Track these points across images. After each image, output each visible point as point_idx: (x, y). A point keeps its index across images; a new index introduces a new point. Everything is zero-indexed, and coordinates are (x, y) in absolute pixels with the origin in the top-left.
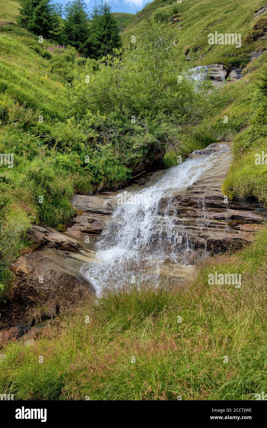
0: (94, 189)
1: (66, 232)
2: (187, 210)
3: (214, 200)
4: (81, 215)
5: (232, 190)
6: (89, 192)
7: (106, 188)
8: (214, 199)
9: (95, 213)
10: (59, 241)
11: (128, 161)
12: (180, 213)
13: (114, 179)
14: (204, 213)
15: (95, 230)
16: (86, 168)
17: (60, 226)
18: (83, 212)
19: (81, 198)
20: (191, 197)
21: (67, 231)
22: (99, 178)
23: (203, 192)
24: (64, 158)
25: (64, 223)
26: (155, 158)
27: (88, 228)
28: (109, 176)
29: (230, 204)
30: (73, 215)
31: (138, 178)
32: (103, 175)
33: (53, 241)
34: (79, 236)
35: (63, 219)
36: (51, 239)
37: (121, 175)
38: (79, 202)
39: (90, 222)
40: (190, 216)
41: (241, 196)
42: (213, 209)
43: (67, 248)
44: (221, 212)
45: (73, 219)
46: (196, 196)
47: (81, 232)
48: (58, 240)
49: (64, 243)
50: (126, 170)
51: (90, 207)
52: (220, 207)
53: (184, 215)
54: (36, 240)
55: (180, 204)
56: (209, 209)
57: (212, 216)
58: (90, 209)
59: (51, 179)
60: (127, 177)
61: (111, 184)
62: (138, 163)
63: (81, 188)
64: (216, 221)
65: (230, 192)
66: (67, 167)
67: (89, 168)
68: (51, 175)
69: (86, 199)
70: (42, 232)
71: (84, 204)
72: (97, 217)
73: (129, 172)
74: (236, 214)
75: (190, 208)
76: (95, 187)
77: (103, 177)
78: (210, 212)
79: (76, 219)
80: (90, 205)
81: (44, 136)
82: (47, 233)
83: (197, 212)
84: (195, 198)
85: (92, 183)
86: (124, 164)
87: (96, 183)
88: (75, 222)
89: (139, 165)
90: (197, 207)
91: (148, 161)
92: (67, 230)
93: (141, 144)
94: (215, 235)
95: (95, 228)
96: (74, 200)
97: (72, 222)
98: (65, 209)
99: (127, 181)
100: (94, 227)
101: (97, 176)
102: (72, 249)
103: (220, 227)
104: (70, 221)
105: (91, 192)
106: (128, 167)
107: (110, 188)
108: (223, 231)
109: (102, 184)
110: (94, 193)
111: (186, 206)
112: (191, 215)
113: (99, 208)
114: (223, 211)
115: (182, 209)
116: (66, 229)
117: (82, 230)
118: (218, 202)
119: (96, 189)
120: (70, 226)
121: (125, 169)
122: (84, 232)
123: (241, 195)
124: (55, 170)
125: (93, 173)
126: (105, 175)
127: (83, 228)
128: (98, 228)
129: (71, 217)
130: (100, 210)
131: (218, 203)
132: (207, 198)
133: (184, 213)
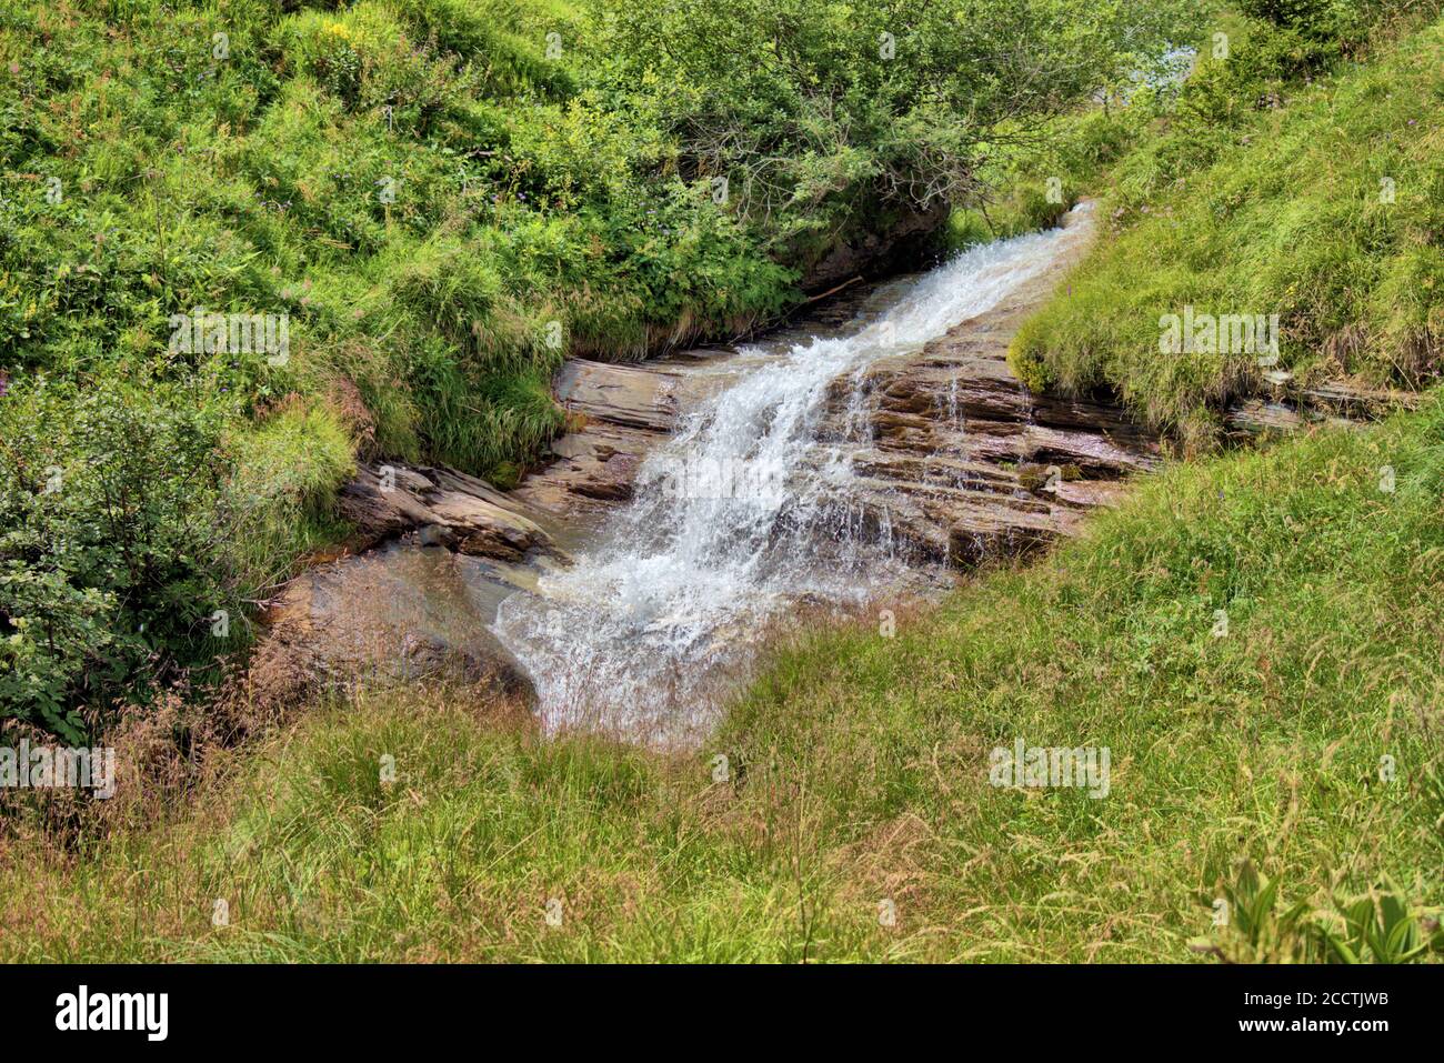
0: (655, 339)
1: (519, 491)
2: (904, 424)
3: (989, 394)
4: (580, 431)
5: (1039, 359)
6: (635, 351)
7: (703, 336)
8: (987, 390)
9: (625, 425)
10: (467, 524)
11: (787, 241)
12: (882, 431)
13: (729, 304)
14: (955, 438)
15: (612, 487)
16: (626, 265)
17: (506, 468)
18: (589, 421)
19: (589, 373)
20: (921, 377)
21: (525, 487)
22: (672, 302)
23: (958, 364)
24: (549, 231)
25: (518, 461)
26: (902, 231)
27: (591, 479)
28: (710, 294)
29: (1037, 407)
30: (552, 433)
31: (827, 303)
32: (685, 291)
33: (446, 522)
34: (560, 505)
35: (517, 447)
36: (442, 516)
37: (754, 292)
38: (580, 388)
39: (601, 459)
40: (912, 447)
41: (1067, 382)
42: (982, 422)
43: (490, 547)
44: (1006, 434)
45: (553, 445)
46: (935, 375)
47: (570, 490)
48: (463, 520)
49: (484, 532)
50: (773, 274)
51: (612, 403)
52: (1004, 419)
53: (894, 442)
54: (367, 520)
55: (884, 404)
56: (972, 422)
57: (977, 447)
58: (610, 412)
59: (484, 305)
60: (781, 299)
61: (718, 321)
62: (831, 250)
63: (601, 336)
64: (988, 468)
65: (1032, 364)
66: (549, 262)
67: (635, 268)
68: (485, 292)
69: (604, 379)
70: (413, 489)
71: (594, 395)
72: (626, 442)
73: (788, 280)
74: (1051, 445)
75: (913, 417)
76: (660, 332)
77: (687, 299)
78: (973, 433)
79: (560, 448)
80: (613, 397)
81: (489, 154)
82: (432, 496)
83: (932, 432)
84: (931, 384)
85: (645, 318)
86: (772, 252)
87: (661, 319)
88: (558, 458)
89: (830, 258)
90: (933, 416)
91: (871, 241)
92: (529, 484)
93: (825, 185)
94: (975, 515)
95: (610, 481)
96: (563, 380)
97: (546, 457)
98: (524, 410)
99: (784, 313)
100: (610, 476)
101: (663, 294)
102: (508, 550)
103: (996, 489)
104: (542, 453)
105: (642, 350)
106: (787, 262)
107: (715, 336)
108: (1002, 503)
109: (684, 323)
110: (654, 355)
111: (902, 412)
112: (915, 441)
113: (640, 408)
114: (1014, 433)
115: (886, 419)
116: (524, 479)
117: (573, 484)
118: (999, 398)
119: (664, 339)
120: (540, 472)
121: (772, 271)
122: (579, 491)
123: (1067, 378)
124: (505, 274)
125: (649, 285)
126: (694, 291)
127: (578, 479)
128: (621, 479)
129: (545, 439)
130: (643, 417)
131: (999, 403)
132: (965, 384)
133: (893, 435)
